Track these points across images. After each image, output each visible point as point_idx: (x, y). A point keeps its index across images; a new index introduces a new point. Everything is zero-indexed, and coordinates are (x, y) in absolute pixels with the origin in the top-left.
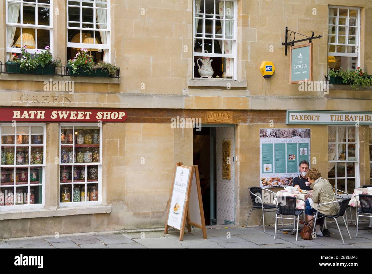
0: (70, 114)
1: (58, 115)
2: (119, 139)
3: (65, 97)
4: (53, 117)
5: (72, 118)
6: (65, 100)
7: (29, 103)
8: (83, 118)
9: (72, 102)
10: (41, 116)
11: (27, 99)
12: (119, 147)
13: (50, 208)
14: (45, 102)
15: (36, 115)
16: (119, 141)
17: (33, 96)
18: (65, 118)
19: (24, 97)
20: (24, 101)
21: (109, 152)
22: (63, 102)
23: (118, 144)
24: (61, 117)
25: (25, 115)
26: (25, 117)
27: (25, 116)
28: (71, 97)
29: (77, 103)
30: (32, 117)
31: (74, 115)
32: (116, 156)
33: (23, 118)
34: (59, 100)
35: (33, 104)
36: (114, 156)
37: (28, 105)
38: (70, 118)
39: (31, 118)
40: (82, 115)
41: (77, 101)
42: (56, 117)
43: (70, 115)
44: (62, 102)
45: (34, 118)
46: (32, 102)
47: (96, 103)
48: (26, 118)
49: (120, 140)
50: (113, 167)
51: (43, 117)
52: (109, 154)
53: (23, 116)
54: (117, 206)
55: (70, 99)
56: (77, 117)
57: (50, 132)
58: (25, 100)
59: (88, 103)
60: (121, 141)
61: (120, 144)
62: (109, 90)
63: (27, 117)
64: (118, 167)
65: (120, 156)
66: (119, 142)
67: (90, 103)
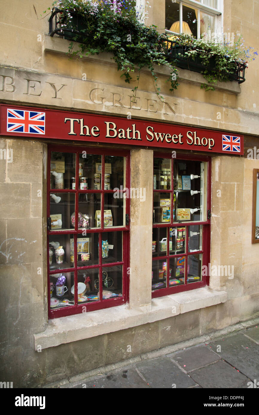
3: (166, 103)
6: (166, 109)
7: (105, 106)
9: (176, 114)
11: (103, 98)
12: (236, 196)
13: (141, 308)
14: (134, 107)
17: (114, 94)
19: (97, 93)
20: (96, 101)
21: (225, 204)
22: (163, 111)
28: (176, 104)
29: (184, 115)
32: (232, 210)
34: (157, 106)
35: (113, 109)
36: (230, 211)
37: (104, 110)
41: (184, 113)
44: (161, 111)
46: (111, 104)
47: (210, 120)
49: (237, 184)
50: (229, 228)
52: (224, 207)
54: (232, 290)
55: (173, 108)
57: (140, 166)
58: (98, 100)
59: (199, 118)
60: (238, 186)
61: (237, 192)
62: (225, 102)
64: (235, 227)
65: (236, 210)
67: (202, 118)
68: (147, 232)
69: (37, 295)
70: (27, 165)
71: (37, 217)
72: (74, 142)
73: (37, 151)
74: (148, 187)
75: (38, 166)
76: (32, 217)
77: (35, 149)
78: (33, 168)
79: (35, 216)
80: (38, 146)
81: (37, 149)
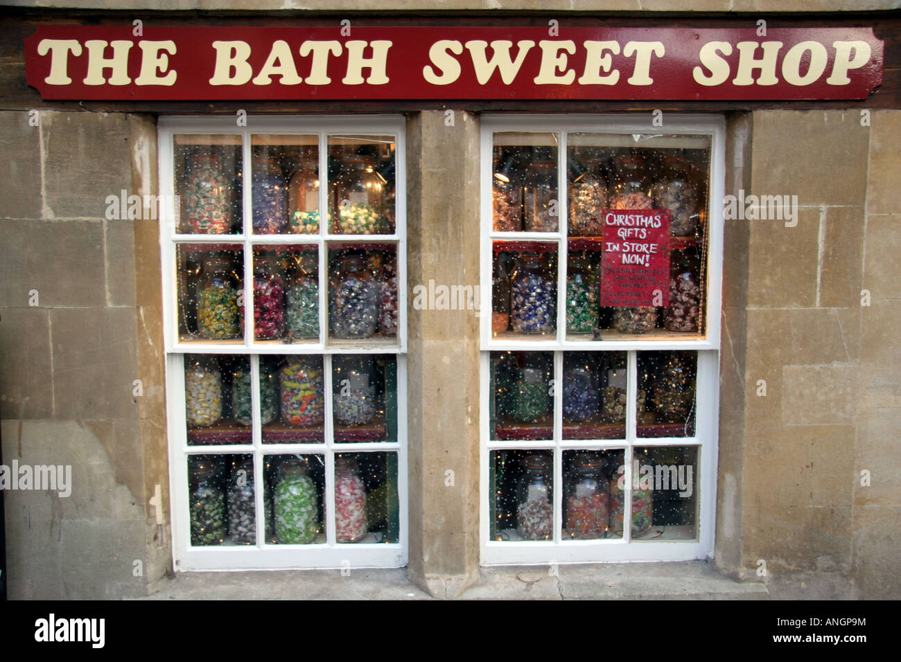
0: (535, 57)
1: (465, 60)
2: (824, 207)
4: (438, 72)
5: (546, 77)
8: (613, 79)
10: (366, 72)
12: (826, 255)
15: (337, 66)
16: (823, 217)
18: (508, 78)
21: (767, 281)
23: (821, 237)
24: (483, 75)
25: (277, 63)
26: (276, 78)
27: (276, 71)
30: (319, 76)
31: (563, 62)
32: (805, 304)
33: (269, 81)
36: (794, 307)
38: (538, 81)
39: (309, 81)
40: (607, 63)
42: (452, 72)
43: (533, 61)
45: (328, 81)
48: (282, 81)
49: (830, 211)
50: (786, 367)
51: (379, 77)
52: (764, 290)
53: (268, 69)
54: (803, 585)
56: (580, 73)
60: (834, 217)
61: (831, 237)
63: (291, 77)
64: (817, 367)
65: (825, 303)
66: (828, 222)
68: (446, 360)
69: (130, 502)
70: (93, 173)
71: (124, 306)
72: (212, 106)
73: (114, 135)
74: (450, 224)
75: (119, 175)
76: (110, 305)
77: (110, 131)
78: (109, 181)
79: (117, 301)
80: (117, 123)
81: (114, 130)
